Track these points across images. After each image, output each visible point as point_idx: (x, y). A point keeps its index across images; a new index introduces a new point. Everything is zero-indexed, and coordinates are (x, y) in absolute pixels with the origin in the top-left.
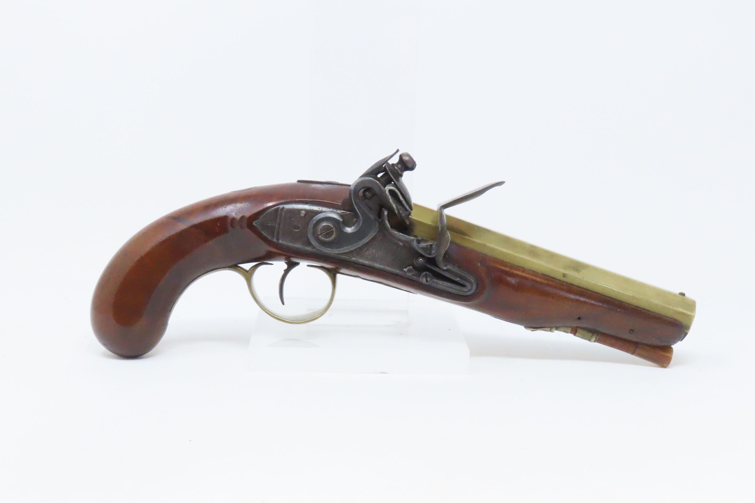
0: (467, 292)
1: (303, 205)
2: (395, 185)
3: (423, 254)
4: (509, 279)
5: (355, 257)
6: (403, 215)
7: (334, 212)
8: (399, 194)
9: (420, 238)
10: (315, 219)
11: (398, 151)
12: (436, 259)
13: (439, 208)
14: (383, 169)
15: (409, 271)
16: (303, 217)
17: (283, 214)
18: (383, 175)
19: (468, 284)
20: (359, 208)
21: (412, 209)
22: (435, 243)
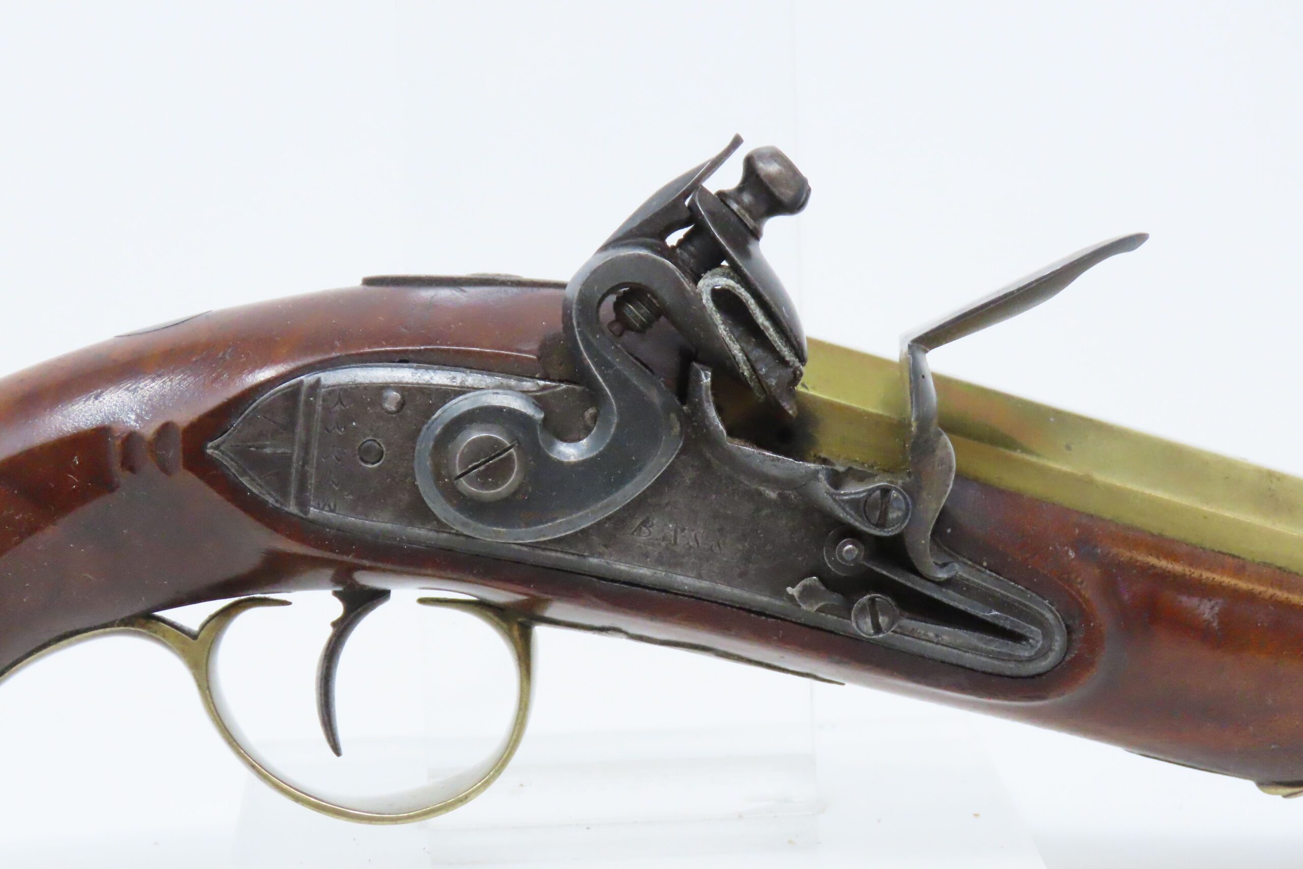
0: (1030, 660)
1: (389, 369)
2: (736, 272)
3: (857, 524)
4: (1188, 602)
5: (601, 555)
6: (773, 382)
7: (510, 388)
8: (752, 303)
9: (841, 469)
10: (436, 419)
11: (737, 142)
12: (908, 540)
13: (905, 349)
14: (685, 215)
15: (807, 593)
16: (391, 413)
17: (319, 409)
18: (688, 237)
19: (1034, 632)
20: (603, 364)
21: (802, 360)
22: (900, 482)
